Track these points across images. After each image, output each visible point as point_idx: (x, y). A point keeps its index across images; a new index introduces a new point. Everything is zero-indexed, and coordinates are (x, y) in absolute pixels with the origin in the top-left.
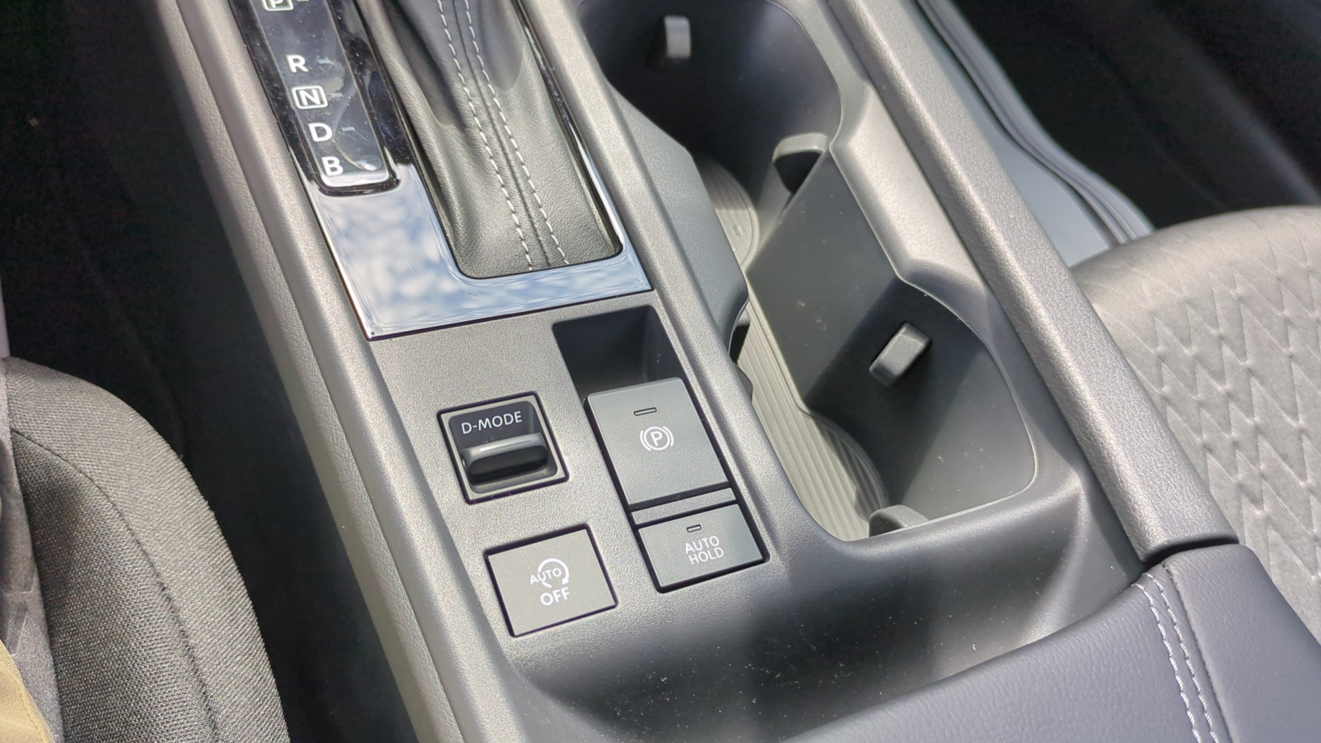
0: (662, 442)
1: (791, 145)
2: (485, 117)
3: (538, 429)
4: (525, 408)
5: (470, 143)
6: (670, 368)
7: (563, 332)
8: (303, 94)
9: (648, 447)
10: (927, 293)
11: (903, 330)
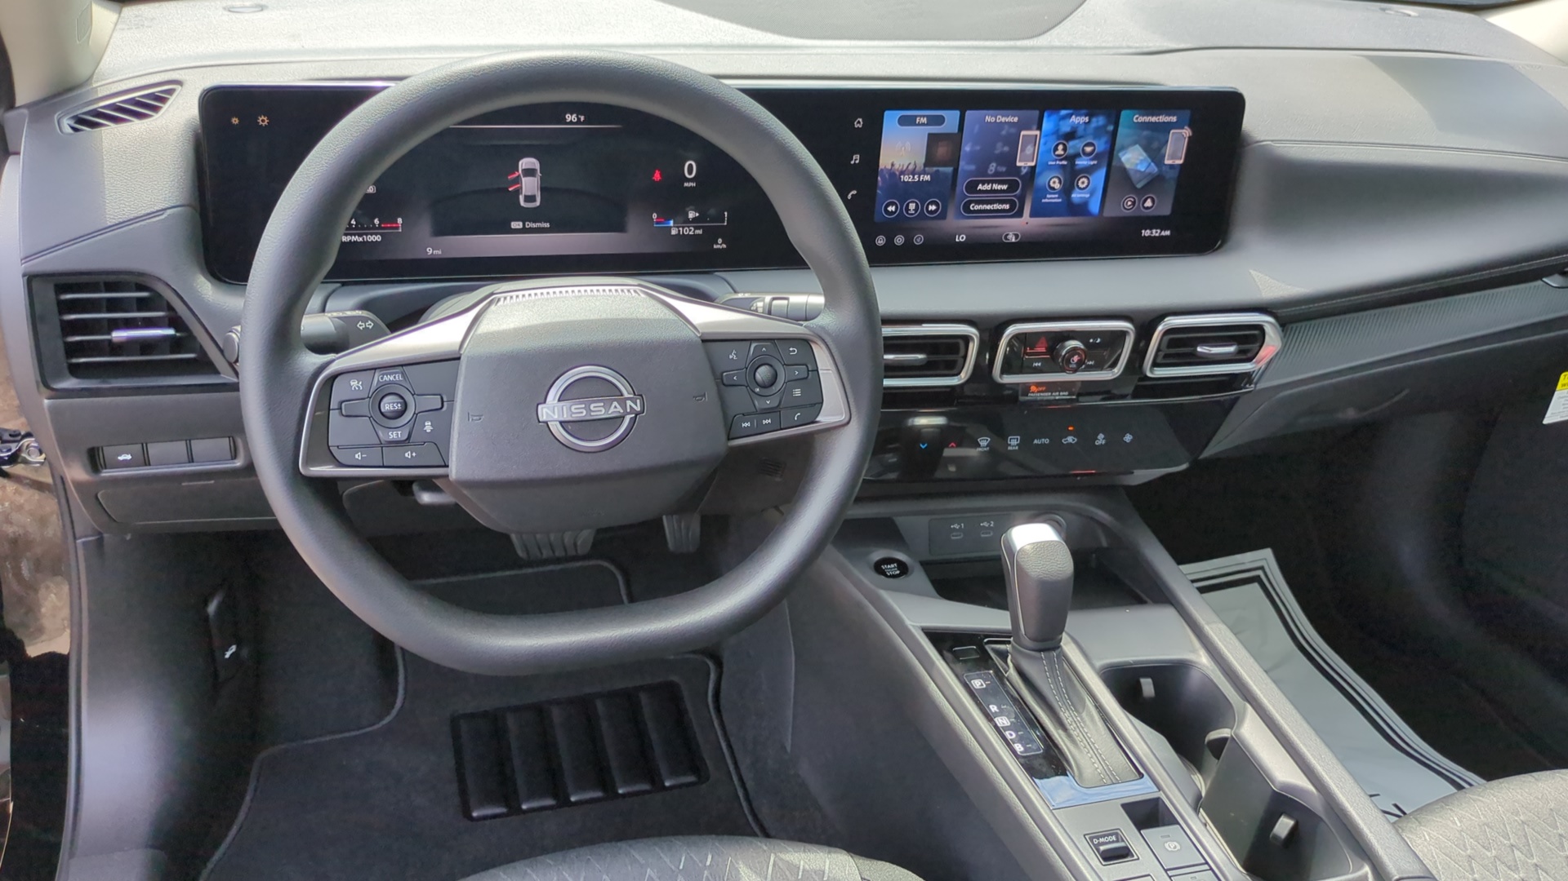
0: (1175, 847)
1: (1214, 735)
2: (1075, 725)
3: (1123, 841)
4: (1117, 834)
5: (1069, 736)
6: (1173, 821)
7: (1125, 806)
8: (1000, 721)
9: (1170, 849)
10: (1289, 796)
11: (1282, 817)
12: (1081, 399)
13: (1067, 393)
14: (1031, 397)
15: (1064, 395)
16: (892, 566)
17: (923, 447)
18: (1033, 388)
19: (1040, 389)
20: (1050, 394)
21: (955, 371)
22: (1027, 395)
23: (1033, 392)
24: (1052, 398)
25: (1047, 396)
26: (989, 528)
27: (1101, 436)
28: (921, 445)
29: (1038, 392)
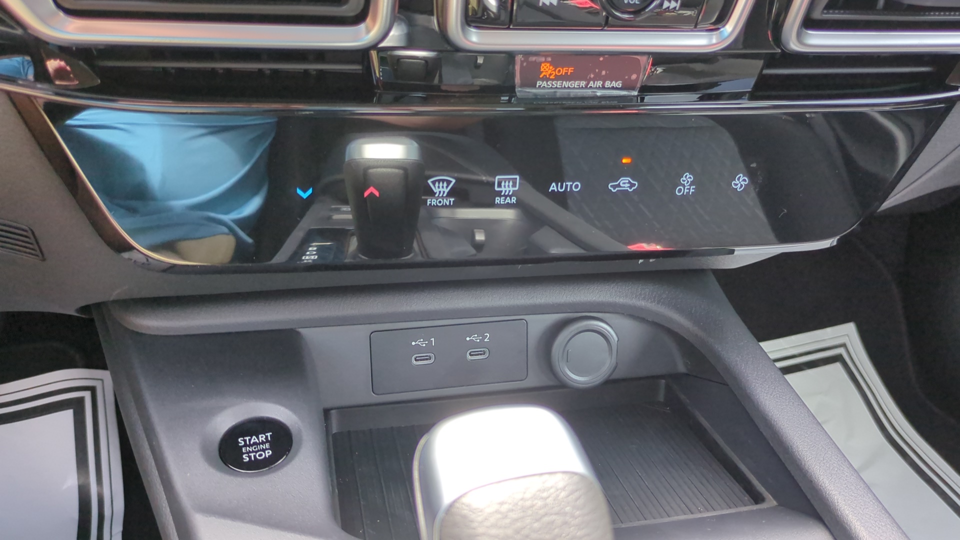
12: (647, 99)
13: (619, 84)
14: (544, 87)
15: (612, 88)
16: (262, 438)
17: (305, 196)
18: (546, 69)
19: (563, 71)
20: (583, 83)
21: (348, 10)
22: (534, 86)
23: (546, 79)
24: (589, 92)
25: (575, 87)
26: (482, 344)
27: (687, 178)
28: (299, 192)
29: (557, 78)
